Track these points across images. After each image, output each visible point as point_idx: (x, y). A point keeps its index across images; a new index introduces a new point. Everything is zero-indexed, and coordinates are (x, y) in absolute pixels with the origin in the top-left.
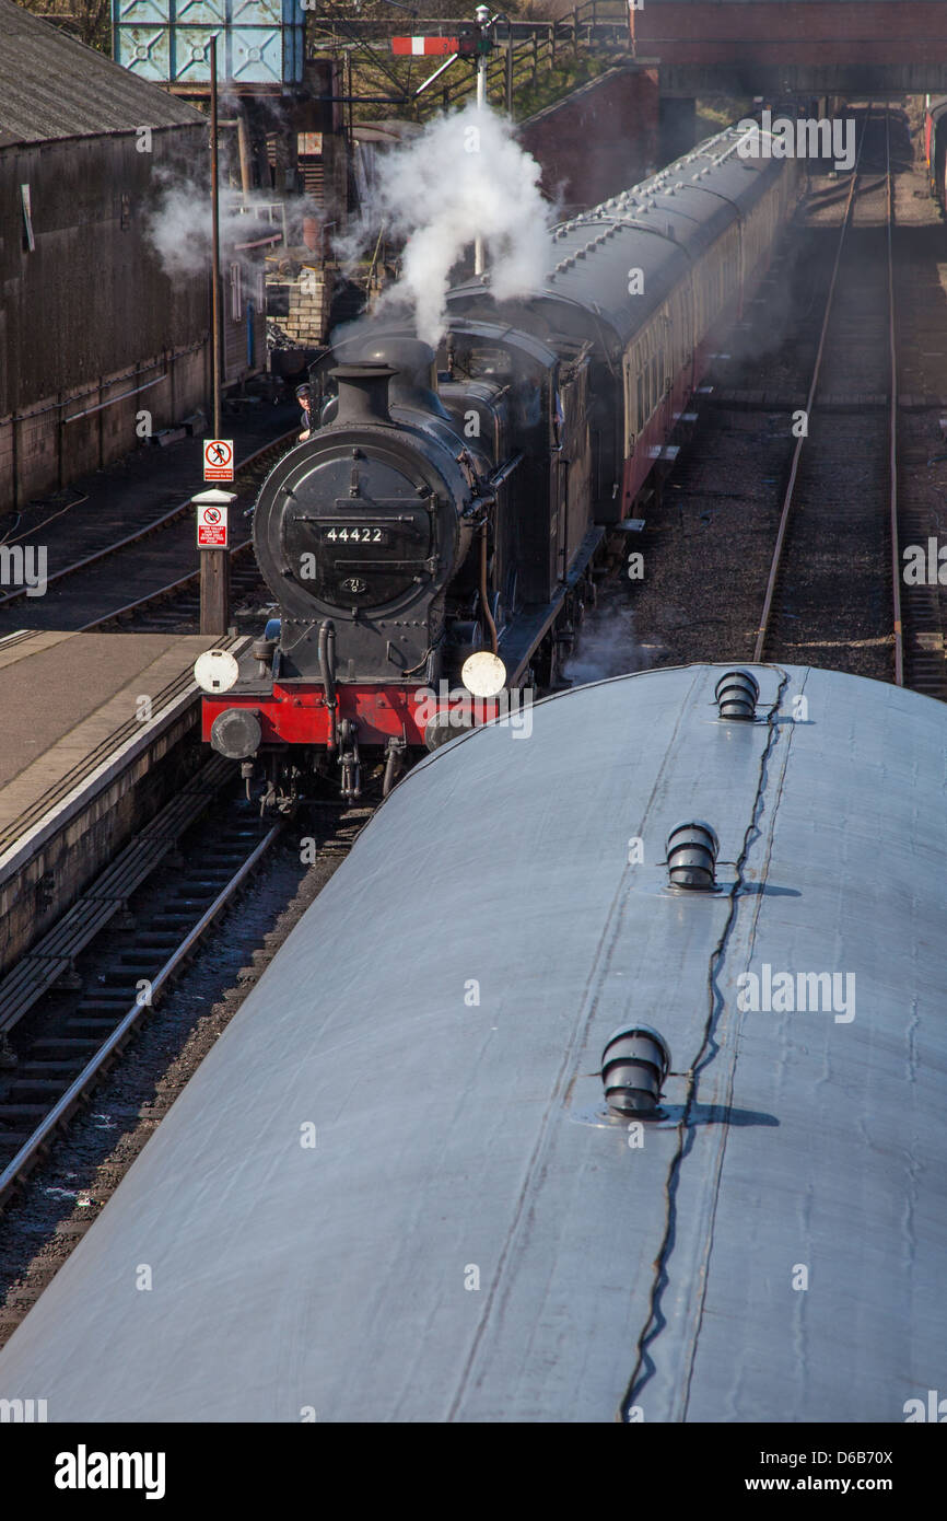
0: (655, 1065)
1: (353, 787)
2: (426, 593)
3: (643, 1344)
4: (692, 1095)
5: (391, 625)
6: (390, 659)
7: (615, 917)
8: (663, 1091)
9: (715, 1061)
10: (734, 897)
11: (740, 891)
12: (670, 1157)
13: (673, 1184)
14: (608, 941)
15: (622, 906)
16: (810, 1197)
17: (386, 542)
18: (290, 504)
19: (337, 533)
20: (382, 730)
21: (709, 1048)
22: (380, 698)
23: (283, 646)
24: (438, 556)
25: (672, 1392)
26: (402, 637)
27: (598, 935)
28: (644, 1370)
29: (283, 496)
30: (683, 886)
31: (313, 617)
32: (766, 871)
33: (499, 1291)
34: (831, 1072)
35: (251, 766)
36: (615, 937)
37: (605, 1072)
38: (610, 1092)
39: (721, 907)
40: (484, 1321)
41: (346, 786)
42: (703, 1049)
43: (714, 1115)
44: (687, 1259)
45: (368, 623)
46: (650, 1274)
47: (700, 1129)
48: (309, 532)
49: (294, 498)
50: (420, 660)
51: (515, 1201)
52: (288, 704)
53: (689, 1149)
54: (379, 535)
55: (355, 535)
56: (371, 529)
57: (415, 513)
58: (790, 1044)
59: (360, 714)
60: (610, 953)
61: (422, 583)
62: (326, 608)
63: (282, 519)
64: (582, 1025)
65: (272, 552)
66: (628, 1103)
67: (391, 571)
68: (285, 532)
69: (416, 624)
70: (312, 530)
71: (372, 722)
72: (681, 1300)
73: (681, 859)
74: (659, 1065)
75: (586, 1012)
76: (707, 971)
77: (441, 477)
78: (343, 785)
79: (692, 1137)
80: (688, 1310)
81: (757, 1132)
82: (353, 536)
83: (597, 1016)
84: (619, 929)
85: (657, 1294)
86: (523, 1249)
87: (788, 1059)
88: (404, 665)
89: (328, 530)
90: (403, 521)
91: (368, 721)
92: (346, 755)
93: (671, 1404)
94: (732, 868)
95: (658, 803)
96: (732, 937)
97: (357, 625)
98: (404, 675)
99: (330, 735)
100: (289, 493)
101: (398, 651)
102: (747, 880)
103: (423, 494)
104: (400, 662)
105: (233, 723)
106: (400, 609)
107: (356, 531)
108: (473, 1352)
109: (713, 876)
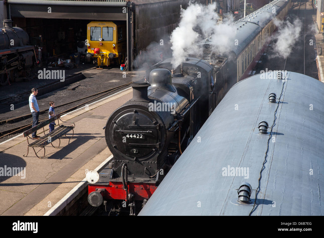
0: (266, 127)
1: (133, 213)
2: (156, 154)
3: (264, 164)
4: (272, 131)
5: (146, 163)
6: (146, 173)
7: (261, 106)
8: (267, 130)
9: (275, 126)
10: (278, 103)
11: (279, 103)
12: (268, 139)
13: (268, 143)
14: (260, 109)
15: (262, 105)
16: (288, 145)
17: (144, 138)
18: (116, 126)
19: (129, 135)
20: (142, 196)
21: (274, 124)
22: (141, 187)
23: (114, 168)
24: (160, 143)
25: (268, 170)
26: (149, 166)
27: (259, 109)
28: (264, 168)
29: (113, 124)
30: (271, 102)
31: (123, 160)
32: (283, 100)
33: (243, 157)
34: (292, 128)
35: (106, 202)
36: (261, 109)
37: (259, 127)
38: (260, 130)
39: (277, 105)
40: (241, 160)
41: (131, 213)
42: (273, 124)
43: (274, 133)
44: (270, 153)
45: (139, 162)
46: (265, 155)
47: (272, 135)
48: (121, 135)
49: (116, 124)
50: (155, 174)
51: (246, 145)
52: (114, 188)
53: (271, 138)
54: (142, 136)
55: (135, 136)
56: (140, 134)
57: (153, 130)
58: (286, 124)
59: (135, 191)
60: (260, 111)
61: (155, 151)
62: (127, 157)
63: (113, 131)
64: (256, 121)
65: (110, 140)
66: (262, 131)
67: (145, 147)
68: (114, 134)
69: (154, 163)
70: (122, 134)
71: (139, 194)
72: (269, 158)
73: (271, 98)
74: (267, 126)
75: (257, 119)
76: (274, 114)
77: (161, 119)
78: (130, 213)
79: (271, 136)
80: (270, 160)
81: (281, 136)
82: (134, 136)
83: (258, 120)
84: (262, 108)
85: (266, 157)
86: (247, 151)
87: (286, 126)
88: (150, 175)
89: (127, 134)
90: (149, 132)
91: (138, 194)
92: (131, 204)
93: (267, 172)
94: (278, 99)
95: (268, 90)
96: (278, 109)
97: (136, 162)
98: (150, 178)
99: (126, 198)
100: (115, 123)
101: (149, 171)
102: (280, 101)
103: (155, 124)
104: (149, 174)
105: (94, 196)
106: (149, 158)
107: (135, 135)
108: (240, 164)
109: (275, 101)
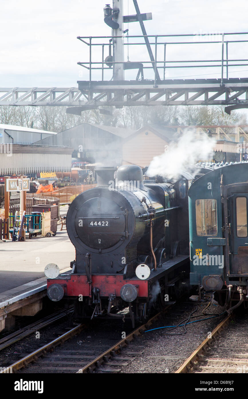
2: (124, 244)
6: (112, 267)
17: (110, 226)
19: (94, 223)
24: (128, 231)
50: (122, 267)
54: (107, 223)
56: (105, 221)
57: (120, 216)
61: (123, 240)
62: (91, 248)
77: (129, 204)
82: (99, 224)
89: (90, 222)
98: (117, 272)
99: (90, 293)
103: (123, 209)
105: (54, 289)
106: (115, 249)
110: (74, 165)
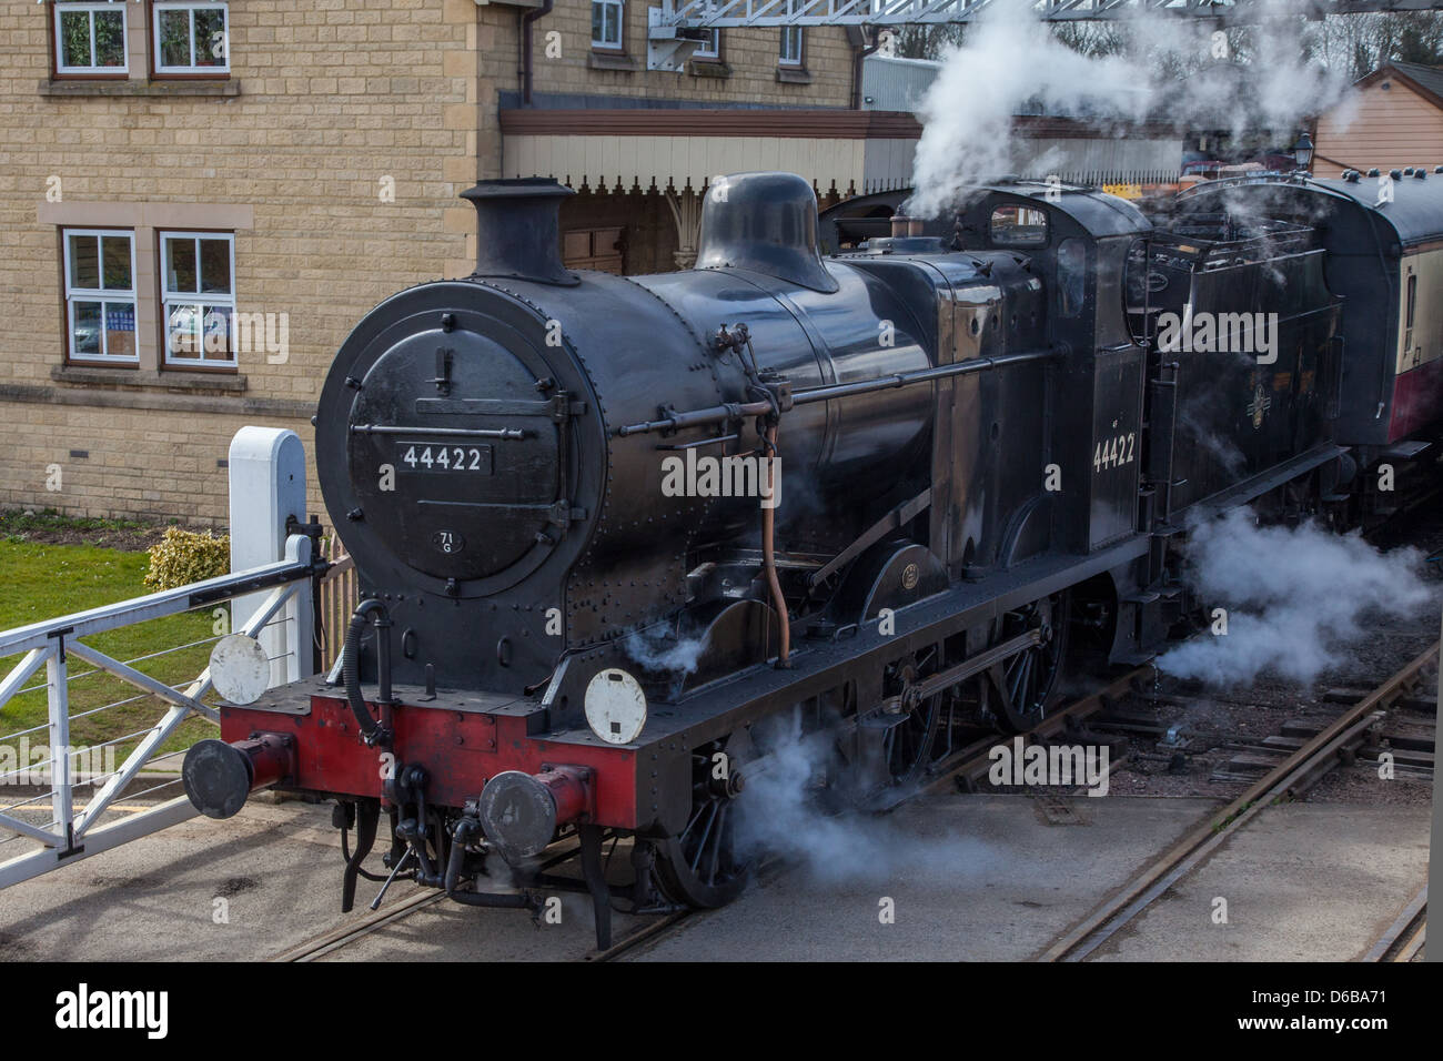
5: (508, 609)
17: (488, 471)
18: (359, 404)
19: (418, 454)
24: (570, 498)
26: (524, 631)
29: (349, 391)
49: (363, 394)
50: (550, 670)
52: (331, 730)
54: (477, 460)
55: (443, 459)
57: (525, 424)
61: (549, 543)
63: (347, 431)
65: (335, 482)
82: (439, 460)
89: (406, 449)
90: (507, 436)
100: (358, 385)
103: (547, 391)
106: (518, 584)
107: (445, 451)
110: (1188, 170)
